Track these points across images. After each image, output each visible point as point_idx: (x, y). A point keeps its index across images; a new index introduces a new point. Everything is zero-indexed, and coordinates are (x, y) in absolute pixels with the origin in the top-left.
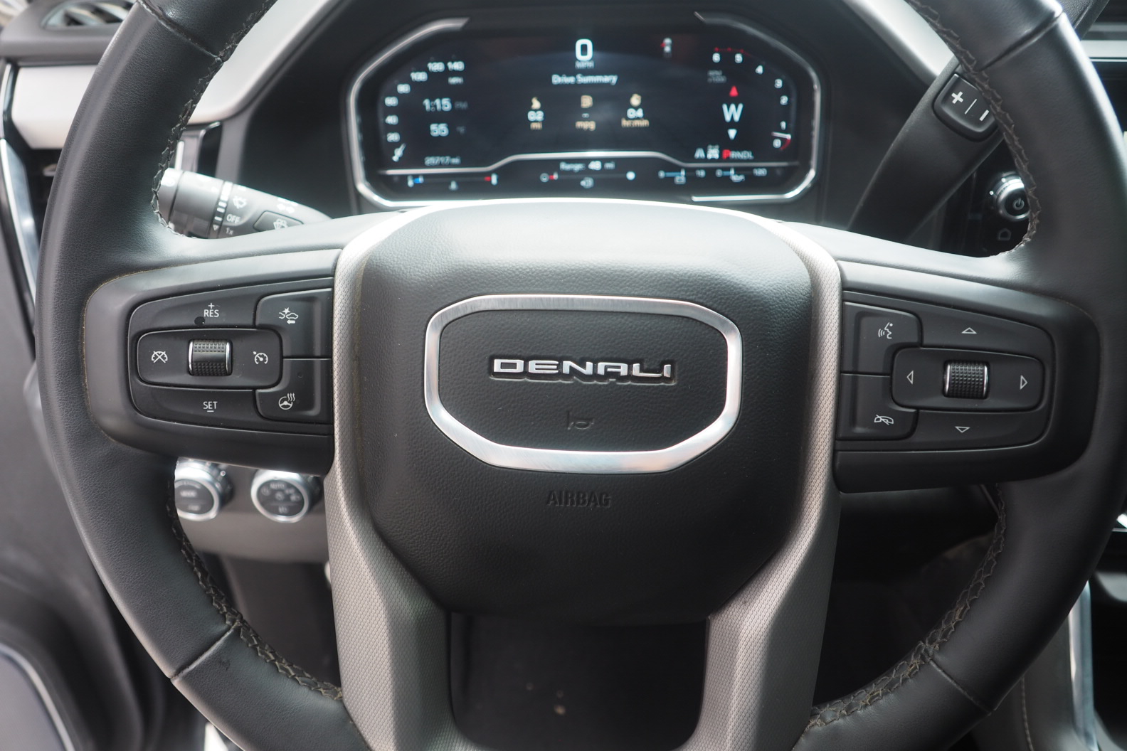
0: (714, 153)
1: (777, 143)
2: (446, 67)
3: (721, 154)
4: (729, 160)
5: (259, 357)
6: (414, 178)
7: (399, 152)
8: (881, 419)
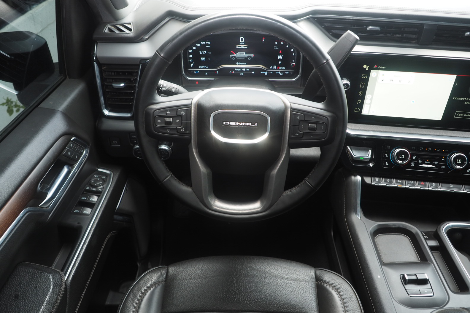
0: (275, 67)
1: (292, 65)
2: (206, 43)
3: (277, 68)
4: (279, 69)
5: (177, 121)
6: (196, 71)
7: (192, 65)
8: (297, 134)
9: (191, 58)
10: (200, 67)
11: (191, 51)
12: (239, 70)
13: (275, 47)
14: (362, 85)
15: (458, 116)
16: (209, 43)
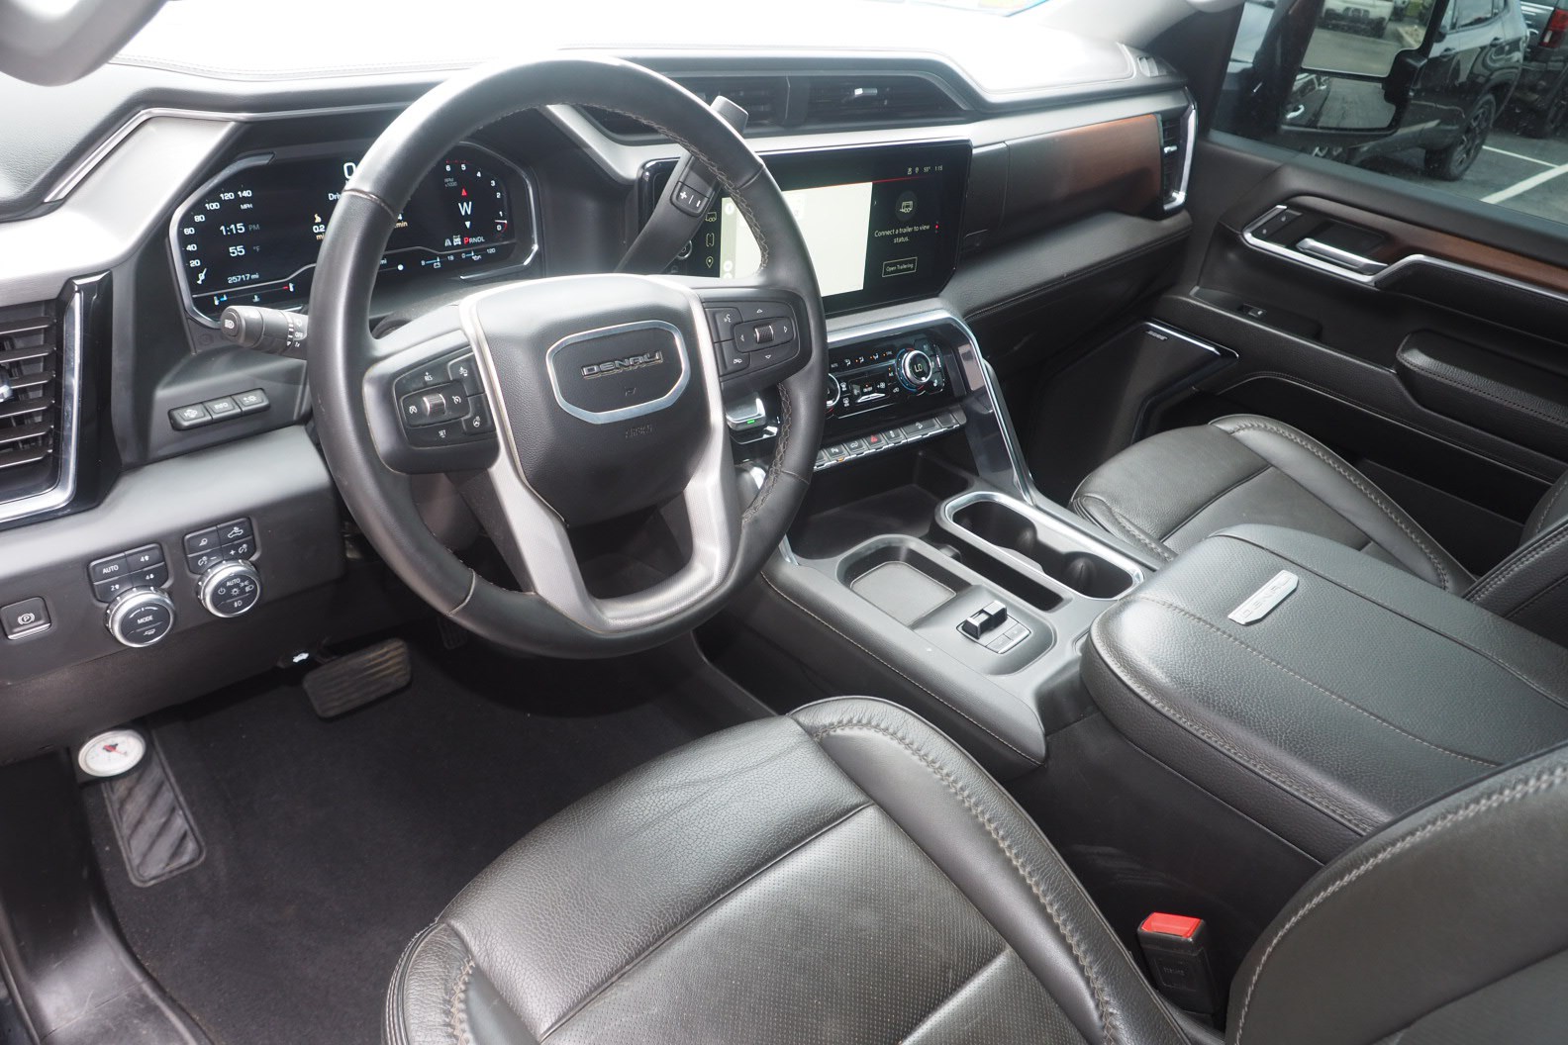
0: (457, 241)
1: (499, 228)
2: (236, 195)
3: (462, 241)
4: (469, 245)
5: (456, 399)
6: (220, 296)
7: (202, 276)
8: (737, 361)
10: (232, 280)
11: (189, 232)
13: (447, 180)
14: (710, 241)
15: (889, 273)
16: (247, 194)
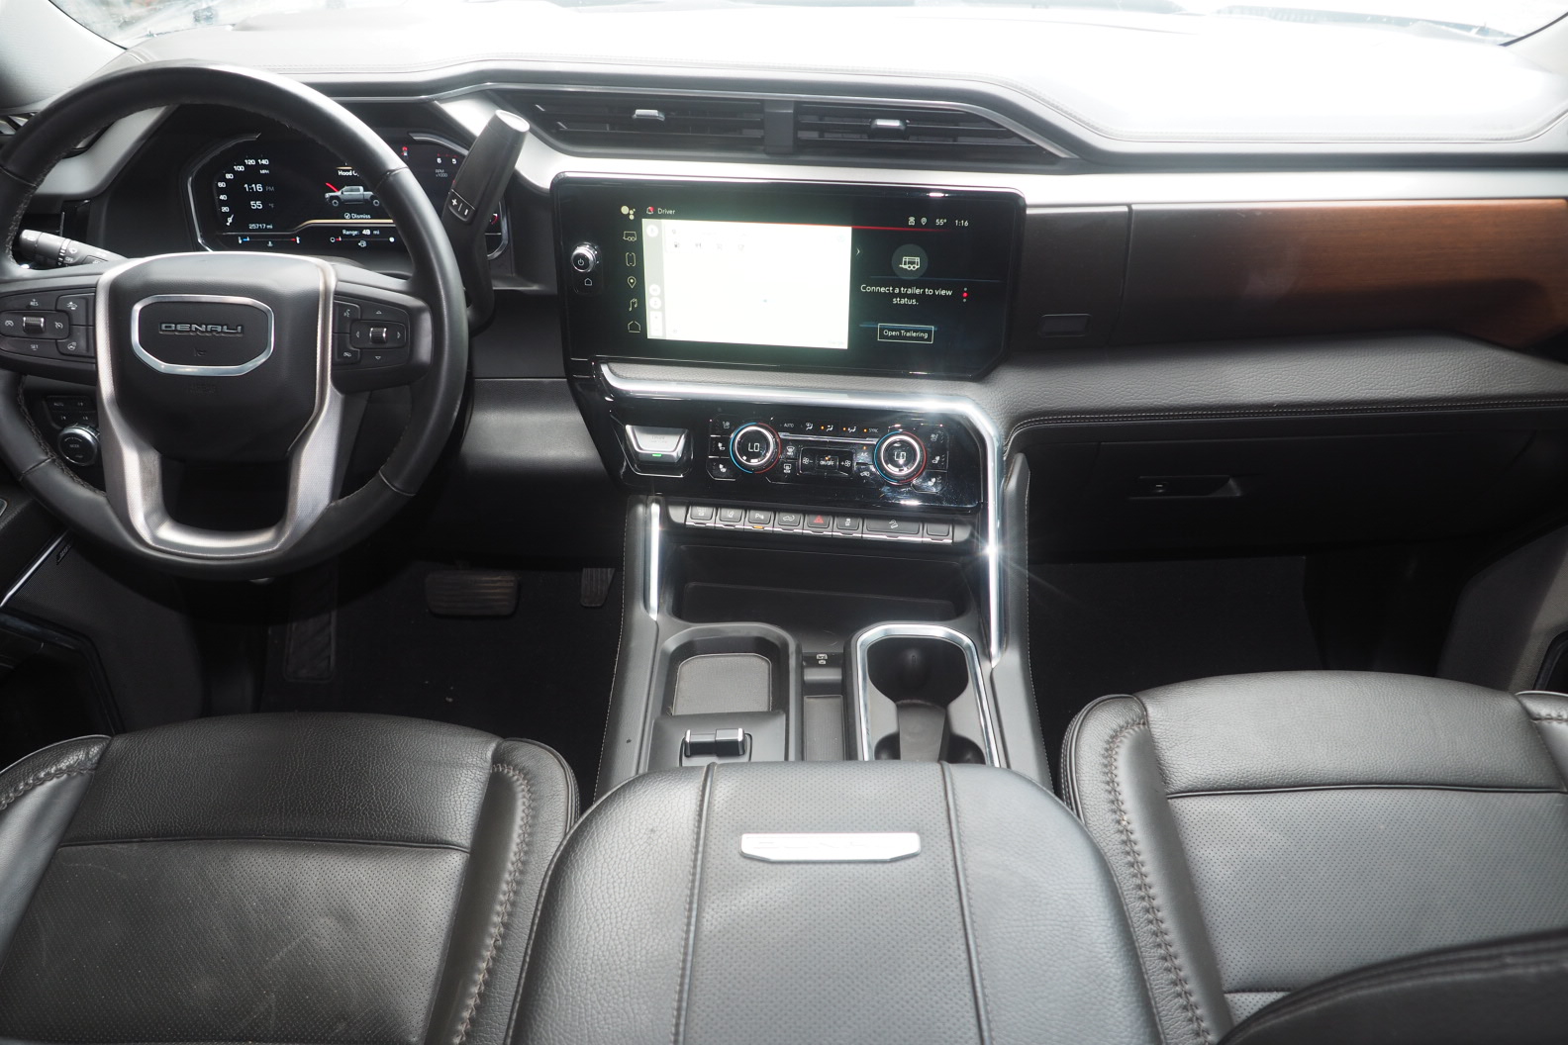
2: (257, 162)
5: (58, 325)
6: (243, 237)
7: (230, 220)
8: (346, 354)
9: (224, 203)
10: (252, 226)
11: (221, 185)
12: (355, 233)
14: (631, 259)
15: (887, 337)
16: (265, 162)
